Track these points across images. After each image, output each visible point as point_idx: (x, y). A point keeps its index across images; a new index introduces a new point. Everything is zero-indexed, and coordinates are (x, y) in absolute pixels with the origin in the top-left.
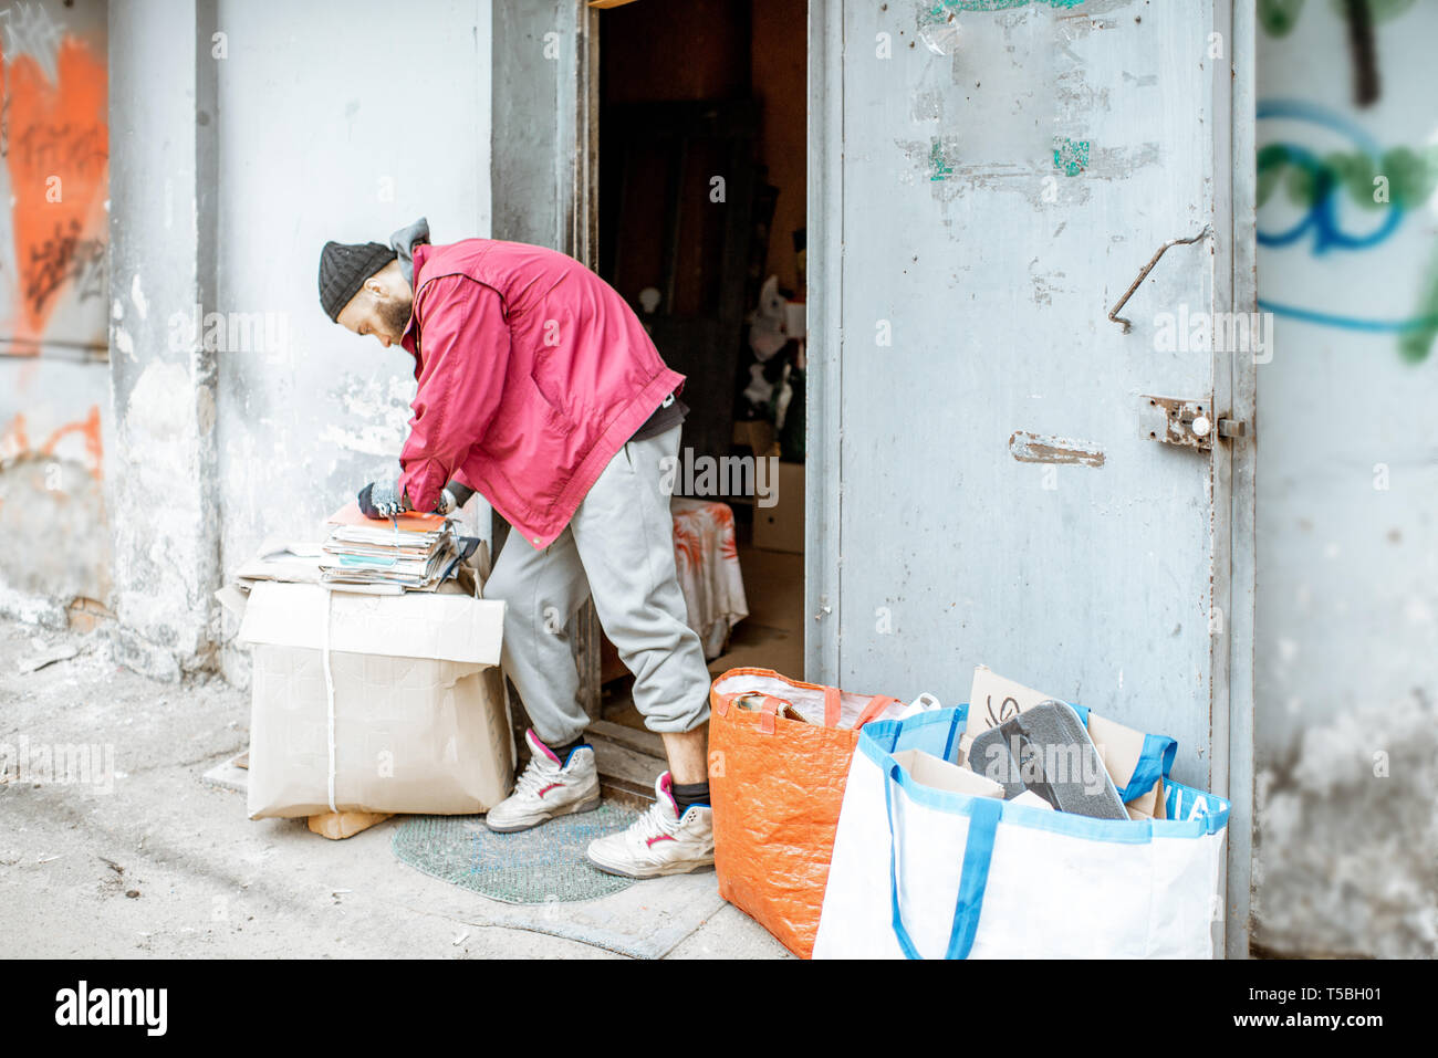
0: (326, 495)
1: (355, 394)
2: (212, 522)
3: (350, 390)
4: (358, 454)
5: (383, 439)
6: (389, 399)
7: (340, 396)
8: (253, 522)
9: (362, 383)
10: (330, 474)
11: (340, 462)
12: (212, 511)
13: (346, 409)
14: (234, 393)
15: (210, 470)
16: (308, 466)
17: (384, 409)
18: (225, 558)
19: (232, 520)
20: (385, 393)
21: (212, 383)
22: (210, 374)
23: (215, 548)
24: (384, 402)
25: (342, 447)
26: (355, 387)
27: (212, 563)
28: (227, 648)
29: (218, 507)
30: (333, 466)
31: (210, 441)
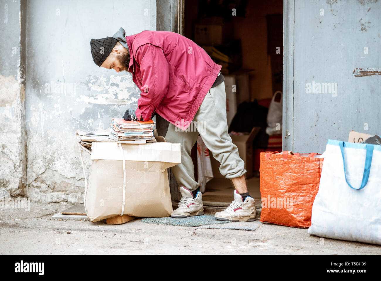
0: (80, 122)
1: (94, 83)
2: (24, 138)
3: (91, 82)
4: (95, 105)
5: (107, 98)
6: (110, 83)
7: (87, 84)
8: (43, 136)
9: (97, 78)
10: (82, 113)
11: (87, 109)
12: (24, 133)
13: (90, 89)
14: (34, 87)
15: (24, 117)
16: (71, 112)
17: (107, 87)
18: (28, 151)
19: (32, 136)
20: (108, 82)
21: (24, 83)
22: (24, 80)
23: (25, 147)
24: (108, 85)
25: (88, 103)
26: (94, 80)
27: (24, 153)
28: (29, 186)
29: (26, 132)
30: (83, 110)
31: (24, 106)
